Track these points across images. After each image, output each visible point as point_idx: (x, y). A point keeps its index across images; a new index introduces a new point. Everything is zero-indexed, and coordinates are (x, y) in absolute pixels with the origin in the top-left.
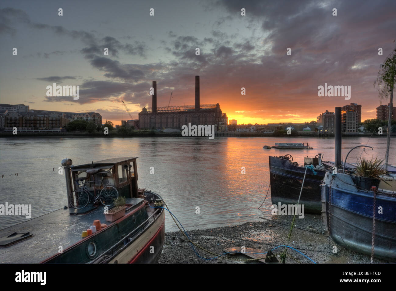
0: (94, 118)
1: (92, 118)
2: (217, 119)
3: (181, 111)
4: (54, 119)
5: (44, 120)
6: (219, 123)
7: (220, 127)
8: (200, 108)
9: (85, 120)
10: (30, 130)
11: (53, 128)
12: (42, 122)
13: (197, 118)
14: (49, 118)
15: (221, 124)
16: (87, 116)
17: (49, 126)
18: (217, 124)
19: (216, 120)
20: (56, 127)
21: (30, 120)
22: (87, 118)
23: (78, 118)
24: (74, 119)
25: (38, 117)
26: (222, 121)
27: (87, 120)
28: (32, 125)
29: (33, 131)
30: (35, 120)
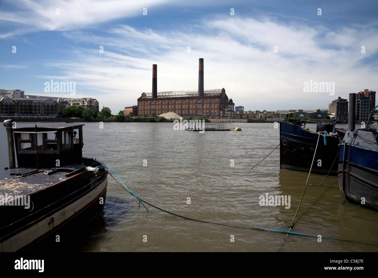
0: (91, 104)
1: (89, 104)
2: (222, 105)
3: (184, 96)
4: (50, 105)
5: (39, 106)
6: (224, 110)
7: (226, 114)
8: (204, 93)
9: (82, 106)
10: (26, 116)
11: (49, 115)
12: (37, 108)
13: (201, 105)
14: (44, 104)
15: (226, 111)
16: (83, 101)
17: (44, 112)
18: (222, 111)
19: (221, 107)
20: (52, 113)
21: (25, 106)
22: (83, 104)
23: (73, 104)
24: (70, 104)
25: (33, 103)
26: (227, 108)
27: (83, 106)
28: (28, 111)
29: (28, 118)
30: (30, 106)
